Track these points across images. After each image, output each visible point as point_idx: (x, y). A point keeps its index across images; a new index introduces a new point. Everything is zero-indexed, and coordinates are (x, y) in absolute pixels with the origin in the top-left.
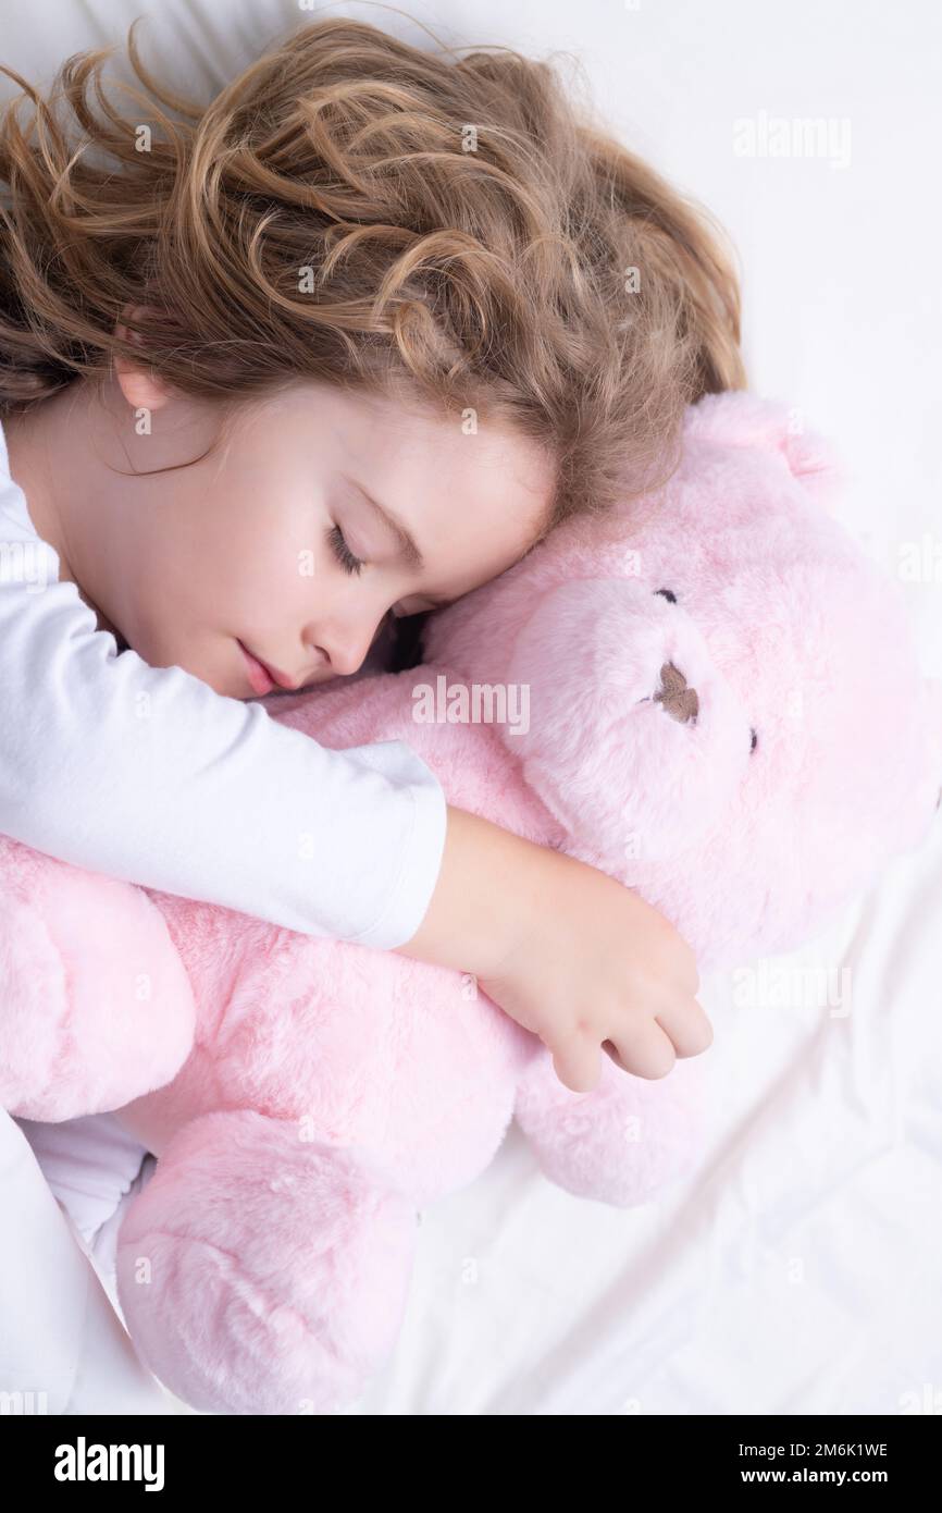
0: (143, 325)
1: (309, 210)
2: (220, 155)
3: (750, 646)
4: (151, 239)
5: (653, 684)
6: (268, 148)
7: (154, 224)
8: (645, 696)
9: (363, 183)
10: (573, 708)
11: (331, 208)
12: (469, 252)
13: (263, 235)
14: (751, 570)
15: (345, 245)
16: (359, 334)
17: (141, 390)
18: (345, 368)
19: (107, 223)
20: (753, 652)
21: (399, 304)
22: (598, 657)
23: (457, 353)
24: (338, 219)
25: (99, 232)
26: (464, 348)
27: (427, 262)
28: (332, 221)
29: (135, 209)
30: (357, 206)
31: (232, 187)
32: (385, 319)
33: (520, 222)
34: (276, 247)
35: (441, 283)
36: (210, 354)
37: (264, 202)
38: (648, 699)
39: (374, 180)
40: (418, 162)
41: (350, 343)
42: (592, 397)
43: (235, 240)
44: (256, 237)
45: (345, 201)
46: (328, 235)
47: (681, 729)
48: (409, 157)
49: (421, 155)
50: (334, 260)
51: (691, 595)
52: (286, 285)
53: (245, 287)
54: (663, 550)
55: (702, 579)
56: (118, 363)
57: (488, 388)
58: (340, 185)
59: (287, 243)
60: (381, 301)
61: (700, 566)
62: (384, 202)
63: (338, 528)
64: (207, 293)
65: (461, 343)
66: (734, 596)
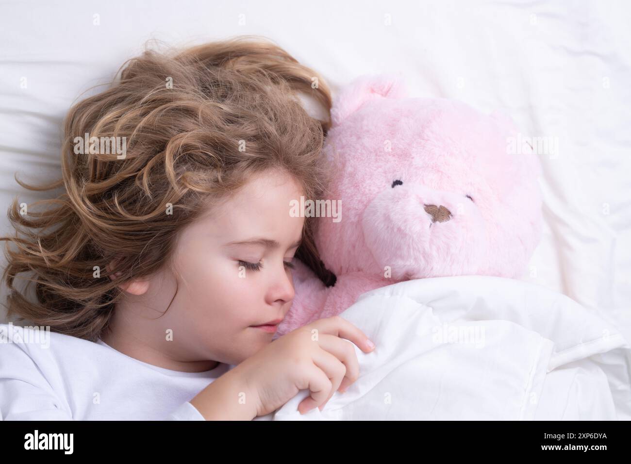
0: (117, 269)
1: (123, 181)
2: (81, 194)
3: (439, 171)
4: (90, 241)
5: (428, 218)
6: (93, 176)
7: (85, 236)
8: (430, 224)
9: (130, 155)
10: (412, 251)
11: (130, 173)
12: (185, 139)
13: (120, 203)
14: (413, 147)
15: (145, 180)
16: (180, 200)
17: (137, 288)
18: (188, 214)
19: (73, 250)
20: (442, 172)
21: (181, 179)
22: (403, 228)
23: (215, 171)
24: (136, 174)
25: (73, 256)
26: (215, 168)
27: (175, 156)
28: (135, 176)
29: (76, 236)
30: (137, 164)
31: (95, 199)
32: (182, 187)
33: (189, 112)
34: (127, 202)
35: (186, 157)
36: (144, 256)
37: (108, 193)
38: (431, 224)
39: (132, 151)
40: (139, 131)
41: (181, 206)
42: (269, 137)
43: (113, 214)
44: (118, 207)
45: (132, 166)
46: (137, 183)
47: (450, 222)
48: (135, 132)
49: (137, 128)
50: (147, 188)
51: (404, 175)
52: (143, 210)
53: (133, 224)
54: (380, 170)
55: (402, 166)
56: (122, 287)
57: (236, 172)
58: (125, 163)
59: (128, 198)
60: (174, 184)
61: (396, 162)
62: (143, 153)
63: (240, 261)
64: (124, 239)
65: (213, 167)
66: (418, 161)
